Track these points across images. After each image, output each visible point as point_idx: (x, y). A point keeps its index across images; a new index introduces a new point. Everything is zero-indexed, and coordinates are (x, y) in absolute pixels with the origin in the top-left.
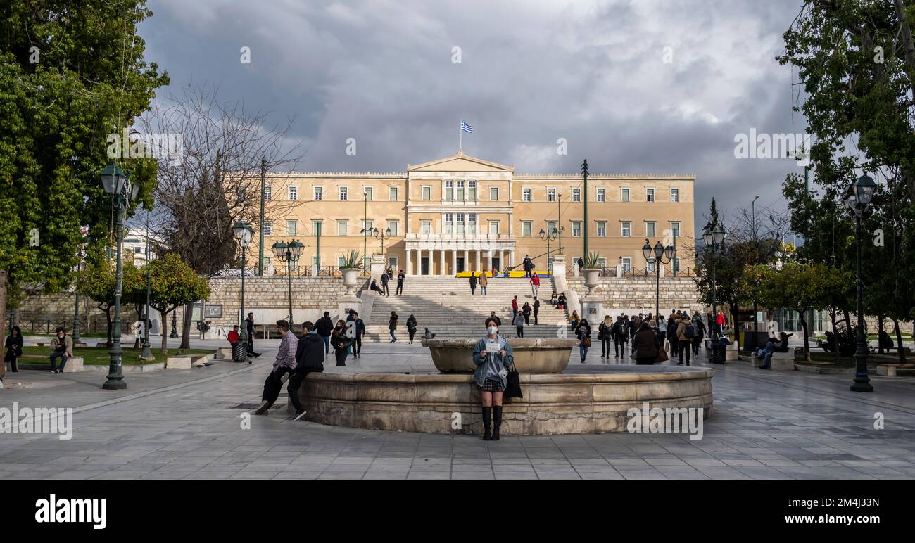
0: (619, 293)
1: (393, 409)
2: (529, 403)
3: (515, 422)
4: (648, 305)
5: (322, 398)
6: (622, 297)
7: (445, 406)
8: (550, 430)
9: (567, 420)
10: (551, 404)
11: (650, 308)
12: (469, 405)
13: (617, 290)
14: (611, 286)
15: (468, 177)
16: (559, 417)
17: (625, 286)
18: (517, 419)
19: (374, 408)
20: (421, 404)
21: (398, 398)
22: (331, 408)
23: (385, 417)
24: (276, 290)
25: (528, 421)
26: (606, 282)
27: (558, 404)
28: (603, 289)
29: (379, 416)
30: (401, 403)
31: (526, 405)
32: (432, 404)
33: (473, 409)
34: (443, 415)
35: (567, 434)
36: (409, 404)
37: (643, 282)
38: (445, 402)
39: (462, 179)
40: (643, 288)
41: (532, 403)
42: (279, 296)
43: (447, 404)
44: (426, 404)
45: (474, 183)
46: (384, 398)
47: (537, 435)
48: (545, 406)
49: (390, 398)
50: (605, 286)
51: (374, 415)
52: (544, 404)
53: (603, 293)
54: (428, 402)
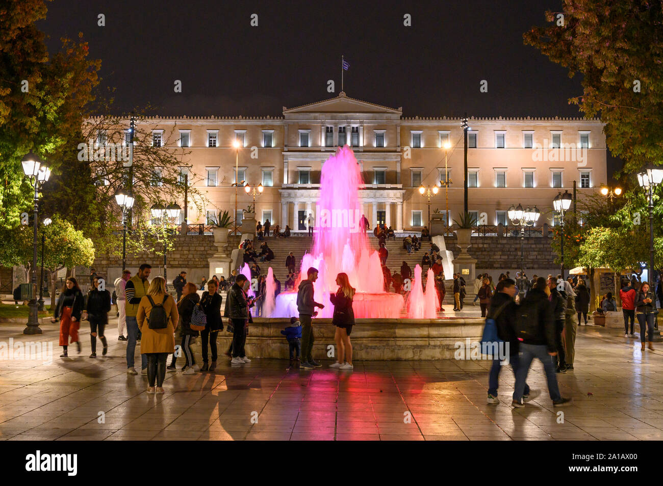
8: (364, 357)
10: (364, 339)
26: (486, 241)
45: (357, 128)
48: (360, 340)
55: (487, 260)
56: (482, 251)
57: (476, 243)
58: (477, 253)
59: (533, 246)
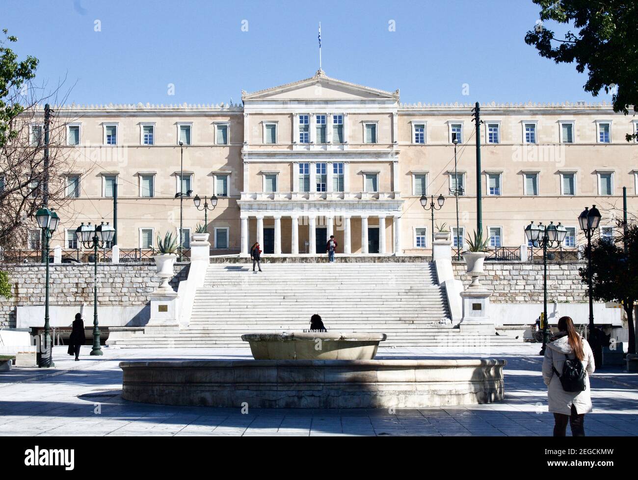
0: (523, 282)
1: (214, 389)
2: (324, 383)
3: (313, 397)
4: (564, 298)
5: (155, 383)
6: (527, 287)
7: (256, 386)
8: (341, 404)
9: (355, 396)
10: (341, 384)
11: (567, 302)
12: (276, 384)
13: (521, 278)
14: (514, 272)
15: (332, 110)
16: (349, 395)
17: (531, 273)
18: (314, 396)
19: (199, 388)
20: (237, 385)
21: (219, 379)
22: (164, 391)
23: (208, 396)
24: (66, 281)
25: (323, 397)
26: (506, 267)
27: (348, 384)
28: (502, 277)
29: (203, 395)
30: (221, 384)
31: (322, 384)
32: (246, 384)
33: (279, 387)
34: (255, 393)
35: (356, 408)
36: (228, 385)
37: (557, 267)
38: (257, 383)
39: (323, 111)
40: (556, 275)
41: (327, 383)
42: (69, 289)
43: (258, 384)
44: (242, 384)
45: (340, 117)
46: (208, 380)
47: (330, 408)
48: (337, 385)
49: (213, 380)
50: (505, 273)
51: (199, 394)
52: (336, 384)
53: (502, 282)
54: (243, 383)
55: (508, 292)
56: (500, 280)
57: (493, 270)
58: (495, 283)
59: (567, 273)
